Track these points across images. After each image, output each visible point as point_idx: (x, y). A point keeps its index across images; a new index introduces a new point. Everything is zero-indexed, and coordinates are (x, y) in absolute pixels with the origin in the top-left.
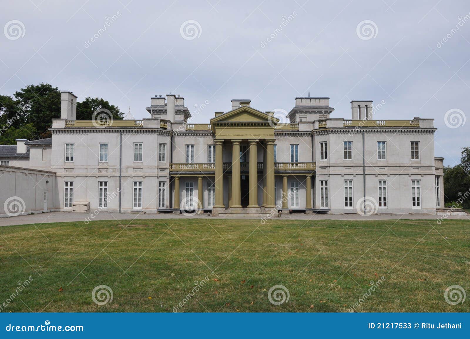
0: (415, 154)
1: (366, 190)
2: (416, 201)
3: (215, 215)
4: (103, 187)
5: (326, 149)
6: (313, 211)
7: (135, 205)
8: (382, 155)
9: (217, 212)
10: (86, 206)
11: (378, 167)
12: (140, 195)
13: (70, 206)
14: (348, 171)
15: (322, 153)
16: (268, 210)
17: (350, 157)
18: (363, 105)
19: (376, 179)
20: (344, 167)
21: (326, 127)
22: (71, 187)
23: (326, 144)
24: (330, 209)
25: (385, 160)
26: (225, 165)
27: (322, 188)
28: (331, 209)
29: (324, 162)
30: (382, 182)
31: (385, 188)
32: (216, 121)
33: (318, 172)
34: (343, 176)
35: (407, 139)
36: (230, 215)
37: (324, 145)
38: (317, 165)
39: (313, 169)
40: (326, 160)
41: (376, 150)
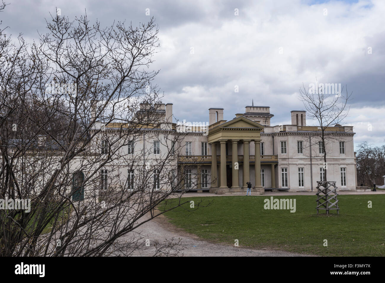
0: (342, 150)
2: (343, 182)
3: (223, 194)
4: (131, 174)
5: (285, 146)
6: (278, 190)
7: (155, 187)
8: (322, 150)
9: (224, 191)
12: (158, 179)
15: (282, 149)
17: (301, 152)
18: (299, 114)
19: (319, 167)
20: (298, 159)
21: (286, 131)
22: (106, 174)
23: (285, 142)
24: (290, 188)
27: (283, 174)
29: (284, 155)
30: (322, 169)
32: (222, 127)
33: (280, 162)
34: (297, 165)
35: (337, 140)
36: (232, 193)
37: (284, 144)
38: (279, 157)
39: (276, 160)
40: (285, 154)
41: (318, 148)
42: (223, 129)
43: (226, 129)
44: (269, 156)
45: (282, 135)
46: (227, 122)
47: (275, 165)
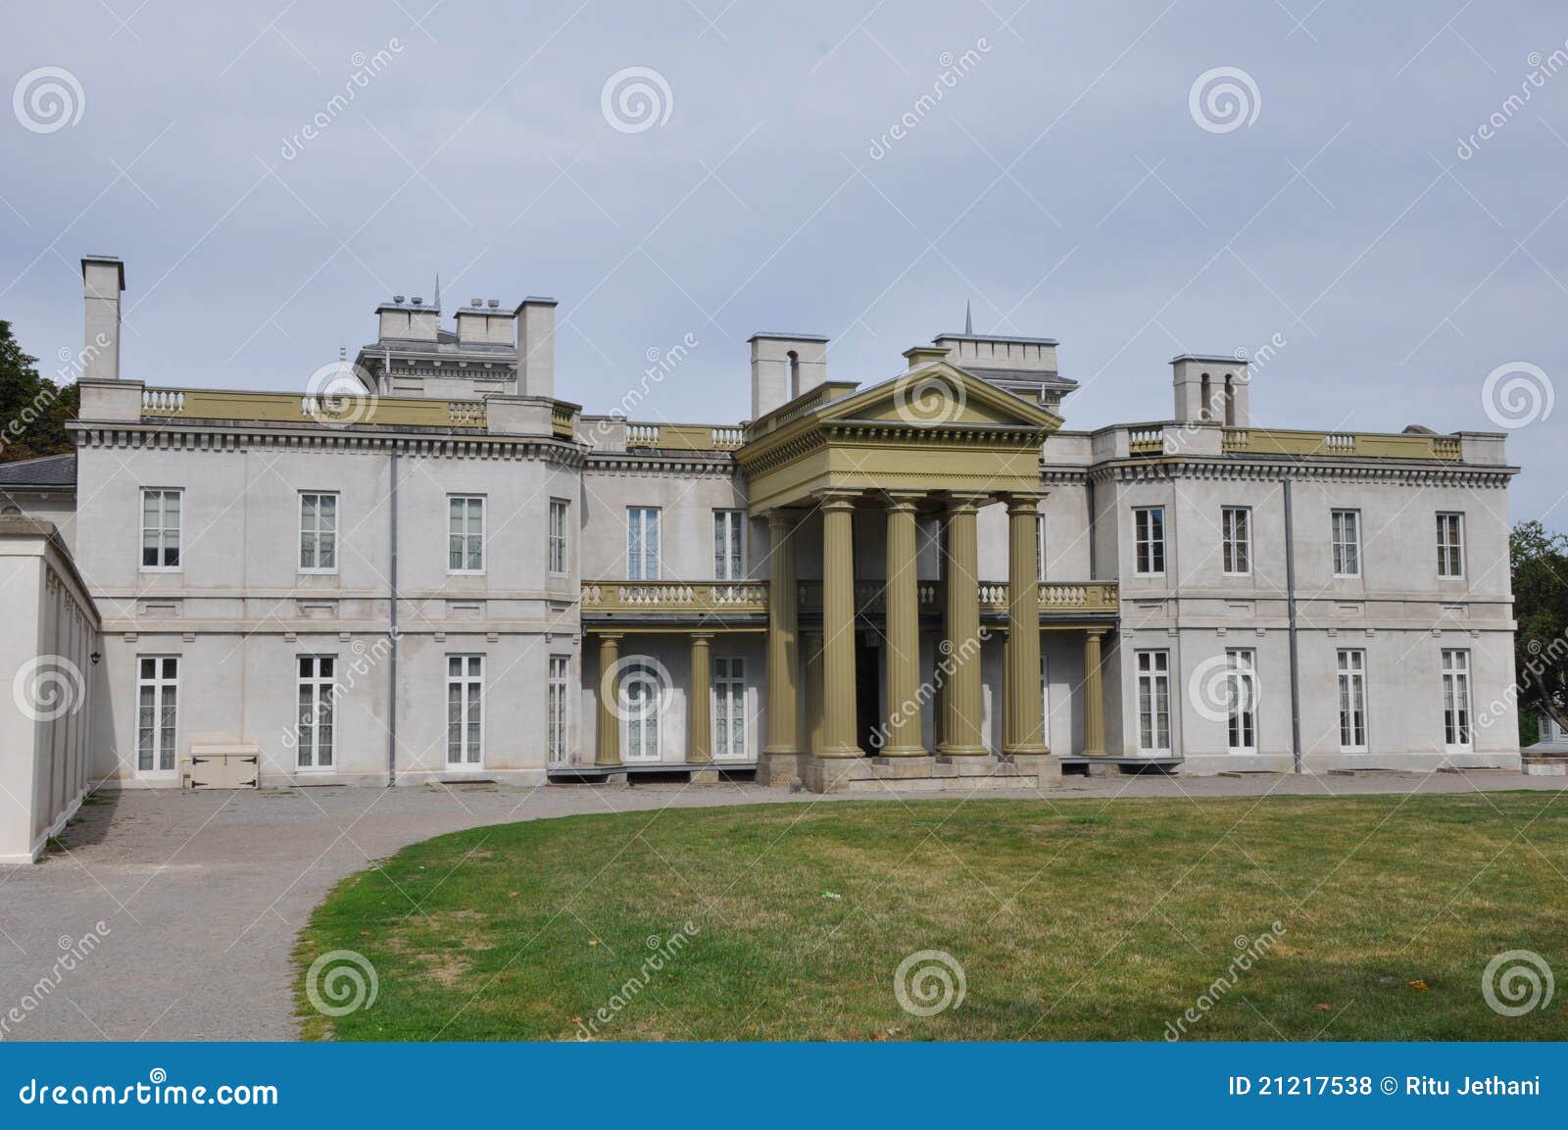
0: (1451, 560)
1: (1301, 687)
2: (1456, 724)
3: (835, 787)
4: (316, 680)
5: (1158, 535)
6: (1120, 765)
7: (455, 755)
8: (1346, 557)
9: (844, 774)
10: (254, 760)
11: (1336, 601)
12: (474, 712)
13: (165, 766)
14: (1239, 615)
15: (1143, 549)
16: (1027, 764)
17: (1243, 566)
18: (1217, 374)
19: (1330, 646)
20: (1226, 600)
21: (1161, 453)
22: (170, 682)
23: (1158, 515)
24: (1183, 758)
25: (1358, 576)
26: (803, 589)
27: (1145, 681)
28: (1186, 756)
29: (1152, 583)
30: (1349, 655)
31: (1357, 679)
32: (835, 418)
33: (1130, 617)
34: (1222, 635)
35: (1424, 502)
36: (889, 786)
37: (1150, 522)
38: (1123, 593)
39: (1109, 607)
40: (1159, 574)
41: (1330, 543)
42: (841, 430)
43: (854, 430)
44: (1048, 586)
45: (1141, 477)
46: (859, 389)
47: (1102, 637)
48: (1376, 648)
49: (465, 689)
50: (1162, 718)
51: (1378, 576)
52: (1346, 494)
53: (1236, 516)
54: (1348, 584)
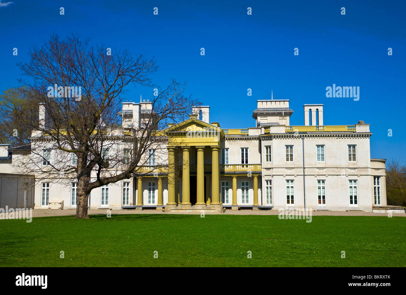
0: (353, 157)
1: (306, 189)
2: (354, 199)
3: (168, 211)
4: (76, 187)
5: (270, 153)
6: (258, 208)
7: (103, 203)
10: (60, 204)
11: (317, 168)
12: (107, 194)
13: (47, 204)
14: (289, 172)
15: (267, 156)
16: (213, 207)
17: (292, 160)
20: (286, 168)
21: (269, 133)
22: (48, 188)
25: (324, 162)
27: (267, 188)
28: (275, 206)
29: (269, 164)
30: (321, 181)
31: (324, 187)
33: (264, 172)
34: (284, 177)
36: (180, 211)
37: (269, 148)
38: (263, 166)
39: (260, 170)
40: (270, 162)
41: (316, 153)
42: (170, 134)
44: (250, 165)
45: (266, 139)
47: (258, 177)
48: (328, 180)
49: (105, 189)
50: (270, 196)
51: (329, 161)
52: (320, 141)
53: (290, 147)
54: (321, 164)
